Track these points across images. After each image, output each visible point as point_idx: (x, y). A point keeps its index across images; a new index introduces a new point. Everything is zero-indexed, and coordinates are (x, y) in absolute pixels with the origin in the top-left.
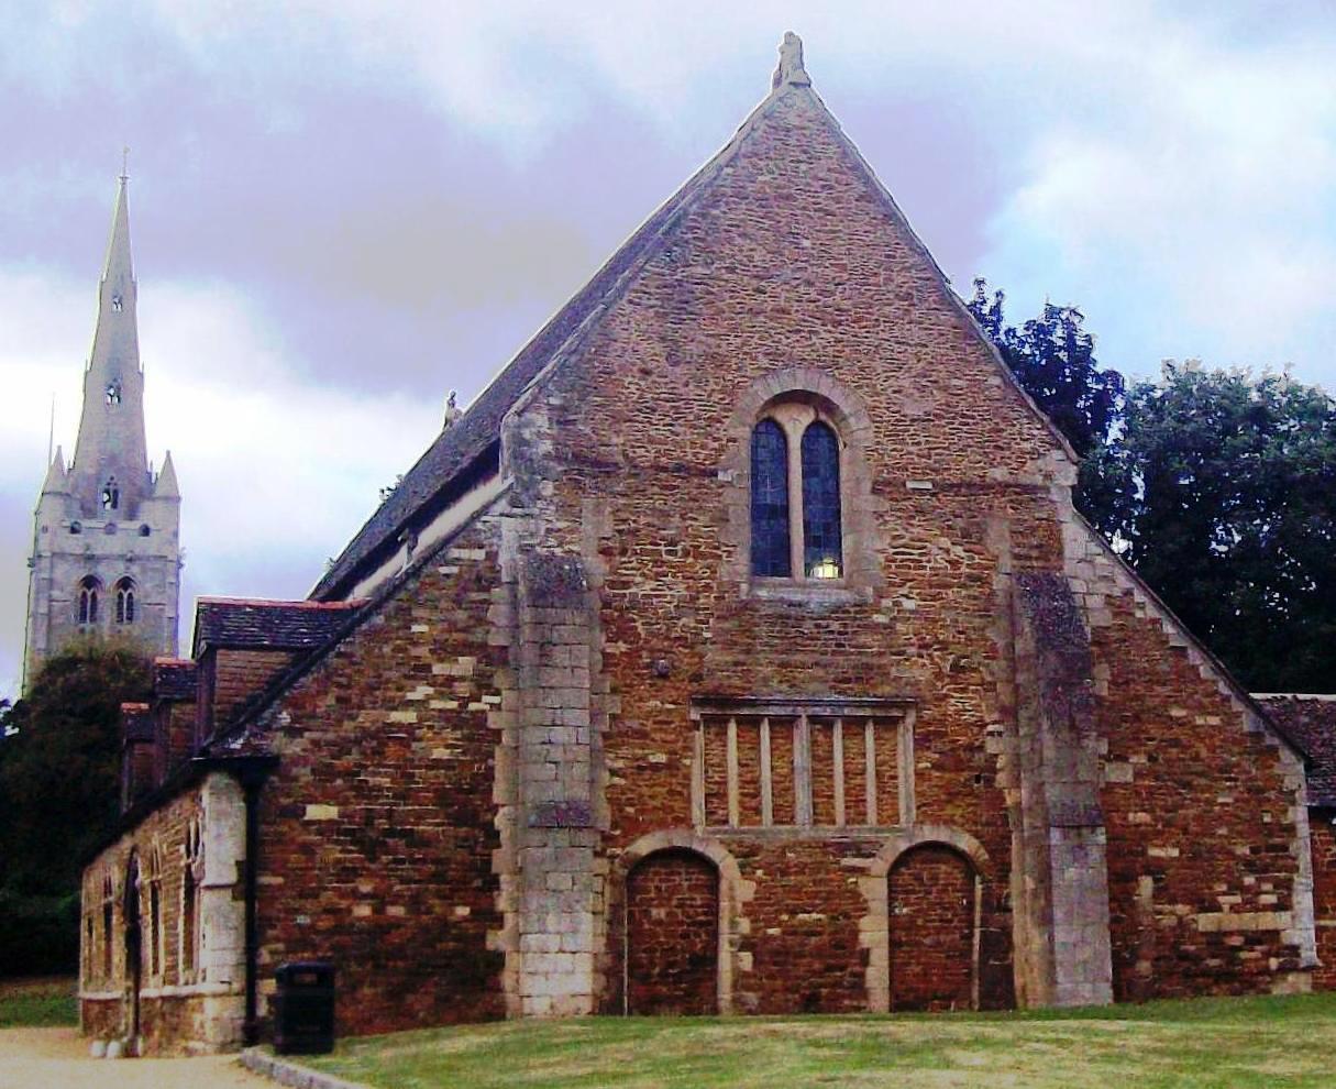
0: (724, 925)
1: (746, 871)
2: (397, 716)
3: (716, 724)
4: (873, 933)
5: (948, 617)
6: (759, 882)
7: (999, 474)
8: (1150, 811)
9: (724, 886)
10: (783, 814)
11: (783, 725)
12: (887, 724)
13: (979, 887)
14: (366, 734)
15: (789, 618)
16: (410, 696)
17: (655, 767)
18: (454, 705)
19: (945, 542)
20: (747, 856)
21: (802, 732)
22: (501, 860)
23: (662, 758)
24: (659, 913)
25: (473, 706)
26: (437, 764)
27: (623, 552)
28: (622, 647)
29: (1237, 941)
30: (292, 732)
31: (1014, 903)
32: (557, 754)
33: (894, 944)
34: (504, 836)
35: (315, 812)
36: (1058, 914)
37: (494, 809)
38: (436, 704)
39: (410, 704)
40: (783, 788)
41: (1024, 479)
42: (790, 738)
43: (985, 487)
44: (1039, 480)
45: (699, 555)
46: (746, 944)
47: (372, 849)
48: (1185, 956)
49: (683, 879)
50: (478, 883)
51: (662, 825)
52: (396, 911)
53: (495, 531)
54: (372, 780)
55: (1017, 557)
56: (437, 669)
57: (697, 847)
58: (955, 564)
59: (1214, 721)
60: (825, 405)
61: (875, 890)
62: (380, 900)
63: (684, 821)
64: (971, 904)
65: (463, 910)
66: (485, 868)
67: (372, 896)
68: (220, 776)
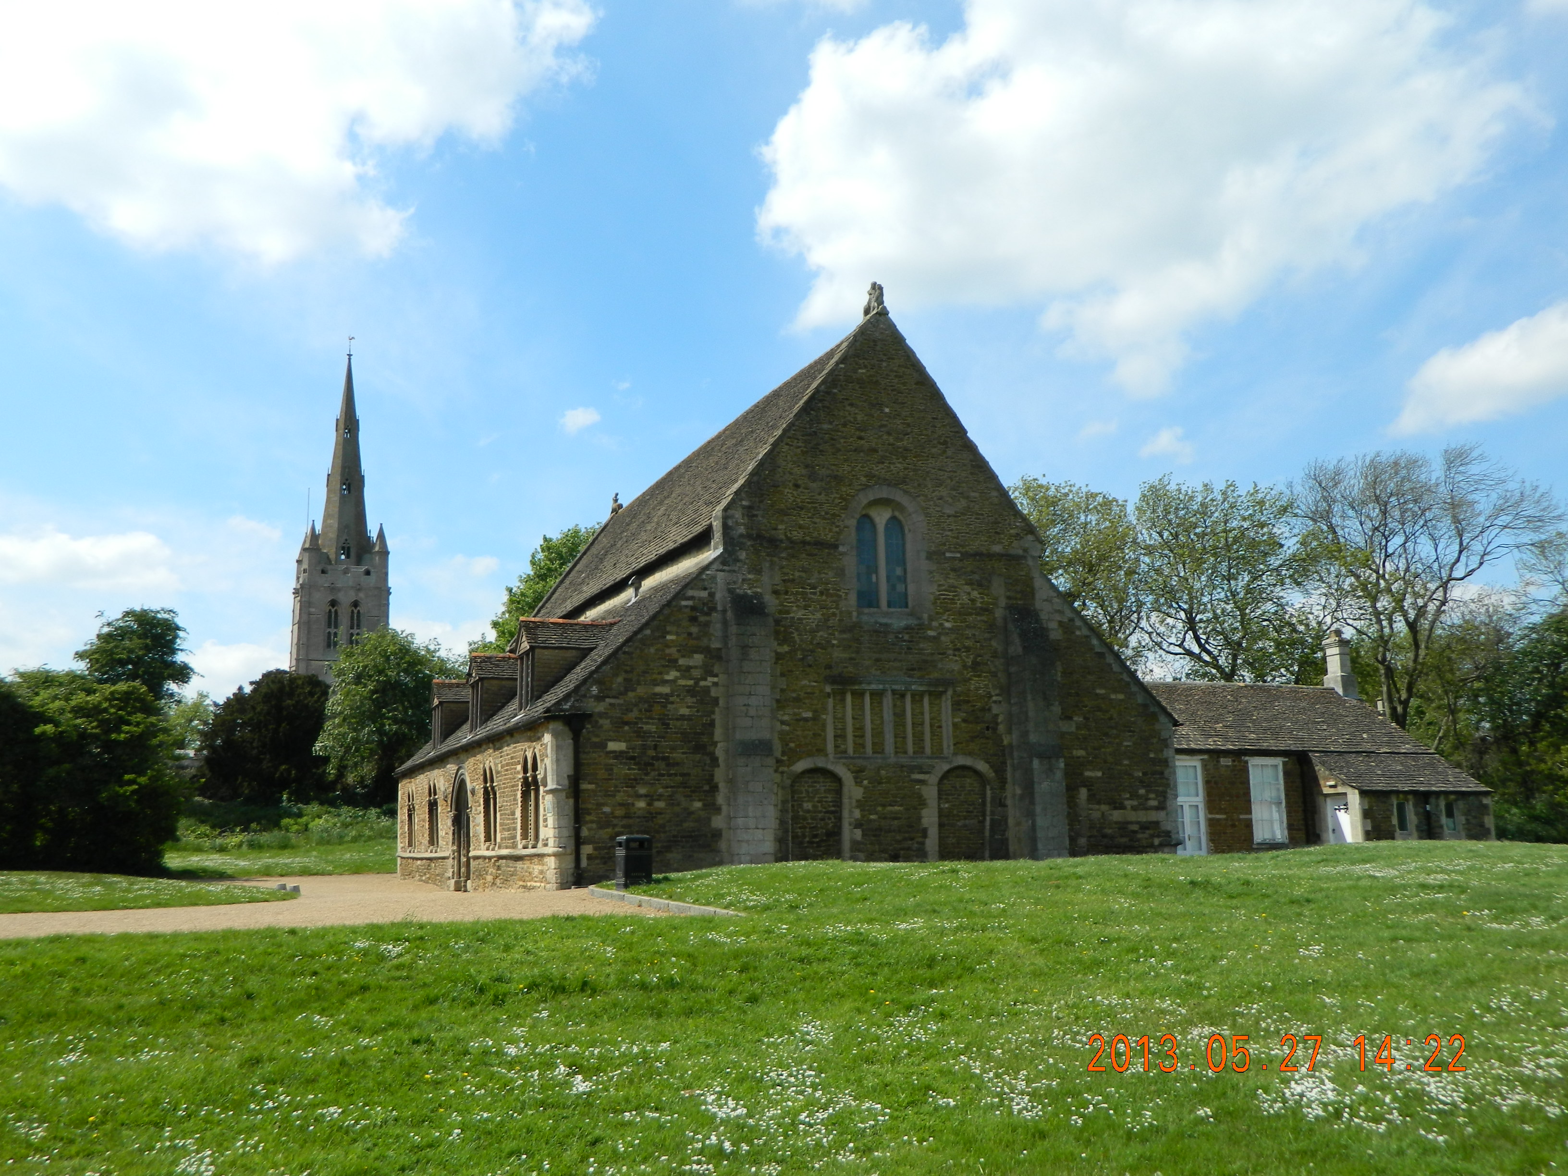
0: (846, 814)
1: (858, 782)
2: (658, 689)
3: (840, 696)
4: (930, 818)
5: (969, 632)
6: (866, 788)
7: (997, 549)
8: (1085, 749)
9: (845, 790)
10: (879, 748)
11: (877, 696)
12: (936, 696)
13: (989, 793)
14: (641, 699)
15: (881, 631)
16: (667, 677)
17: (806, 720)
18: (691, 682)
19: (967, 588)
20: (858, 773)
21: (888, 701)
22: (719, 775)
23: (809, 715)
24: (808, 806)
25: (702, 683)
26: (682, 718)
27: (786, 593)
28: (786, 648)
29: (1135, 827)
30: (599, 698)
31: (1009, 802)
32: (752, 712)
33: (941, 825)
34: (721, 760)
35: (612, 746)
36: (1038, 809)
37: (715, 744)
38: (682, 682)
39: (667, 681)
40: (878, 733)
41: (1012, 552)
42: (880, 703)
43: (991, 556)
44: (1020, 552)
45: (829, 595)
46: (858, 825)
47: (646, 766)
48: (1104, 836)
49: (822, 785)
50: (706, 788)
51: (810, 754)
52: (660, 804)
53: (713, 578)
54: (646, 727)
55: (1009, 598)
56: (681, 662)
57: (831, 767)
58: (973, 601)
59: (1121, 696)
60: (899, 507)
61: (930, 793)
62: (650, 798)
63: (821, 751)
64: (984, 803)
65: (698, 805)
66: (710, 779)
67: (646, 796)
68: (558, 726)
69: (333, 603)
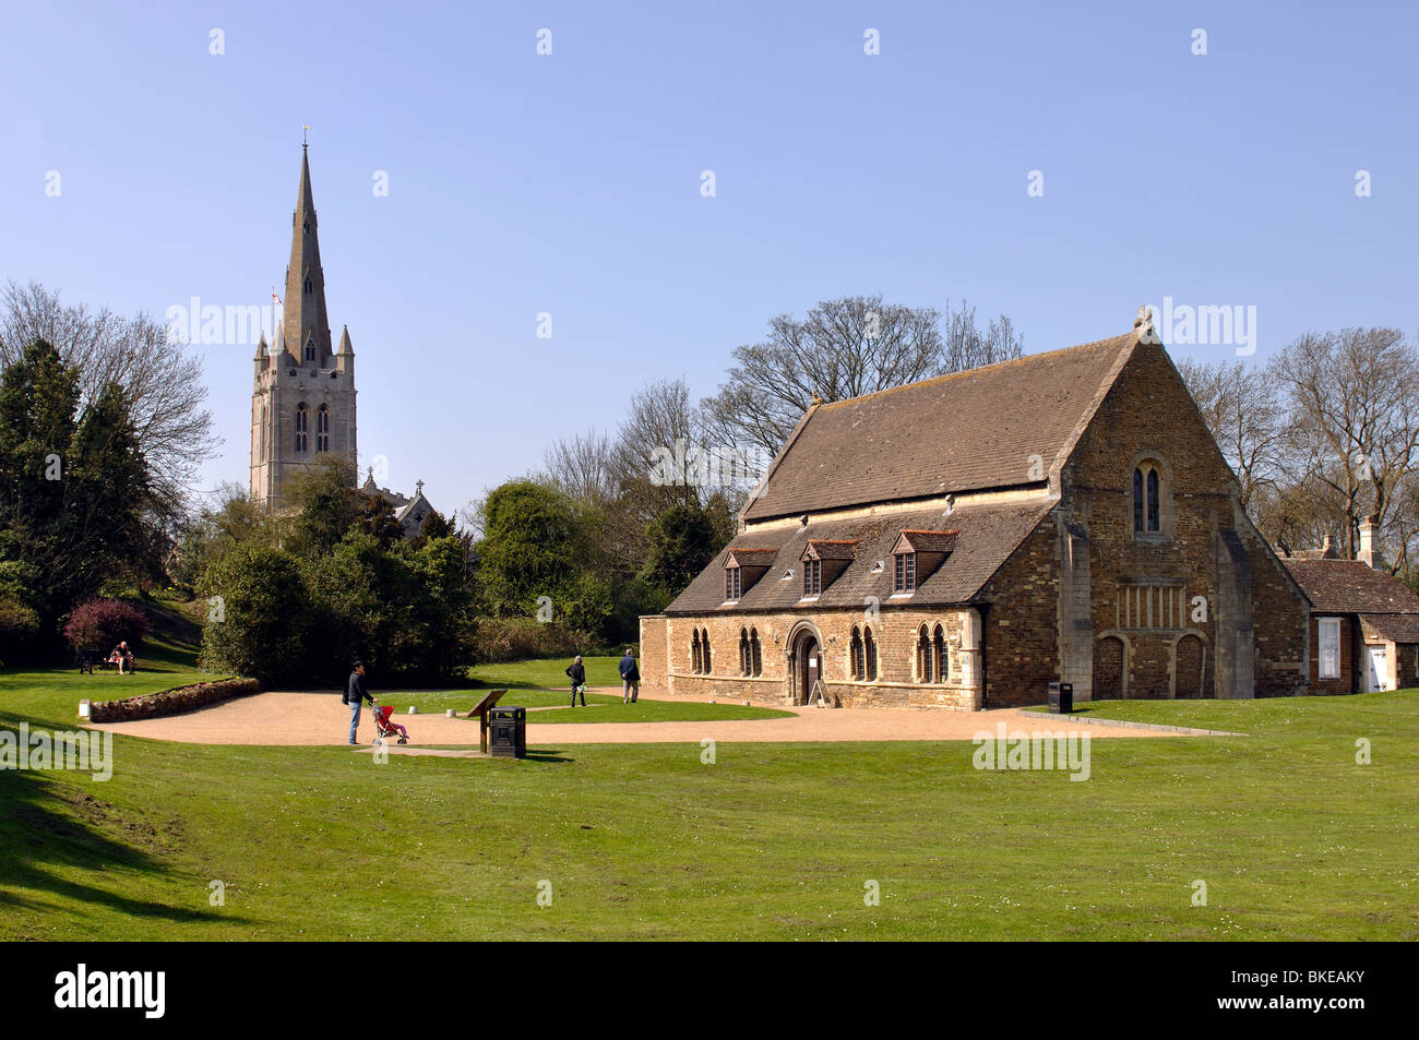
0: (1125, 664)
1: (1133, 646)
2: (1026, 587)
3: (1122, 590)
4: (1171, 668)
5: (1196, 547)
6: (1138, 649)
7: (1213, 490)
8: (1259, 623)
9: (1126, 649)
10: (1144, 624)
11: (1144, 590)
12: (1176, 589)
13: (1204, 652)
14: (1017, 594)
15: (1147, 548)
16: (1031, 579)
17: (1105, 605)
18: (1043, 583)
19: (1196, 518)
20: (1133, 639)
21: (1149, 594)
22: (1059, 641)
23: (1106, 602)
24: (1103, 660)
25: (1050, 583)
26: (1039, 605)
27: (1095, 523)
28: (1094, 560)
29: (1285, 673)
30: (994, 593)
31: (1216, 658)
32: (1081, 602)
33: (1177, 672)
34: (1060, 632)
35: (1002, 623)
36: (1238, 663)
37: (1057, 622)
38: (1039, 583)
39: (1030, 582)
40: (1144, 614)
41: (1222, 492)
42: (1145, 594)
43: (1210, 495)
44: (1227, 493)
45: (1118, 525)
46: (1132, 672)
47: (1020, 636)
48: (1268, 679)
49: (1112, 647)
50: (1052, 649)
51: (1107, 628)
52: (1027, 659)
53: (1056, 514)
54: (1020, 611)
55: (1220, 524)
56: (1039, 569)
57: (1118, 636)
58: (1199, 526)
59: (1280, 588)
60: (1157, 463)
61: (1172, 652)
62: (1022, 655)
63: (1113, 626)
64: (1201, 659)
65: (1047, 659)
66: (1054, 644)
67: (1020, 654)
68: (974, 610)
69: (302, 406)
